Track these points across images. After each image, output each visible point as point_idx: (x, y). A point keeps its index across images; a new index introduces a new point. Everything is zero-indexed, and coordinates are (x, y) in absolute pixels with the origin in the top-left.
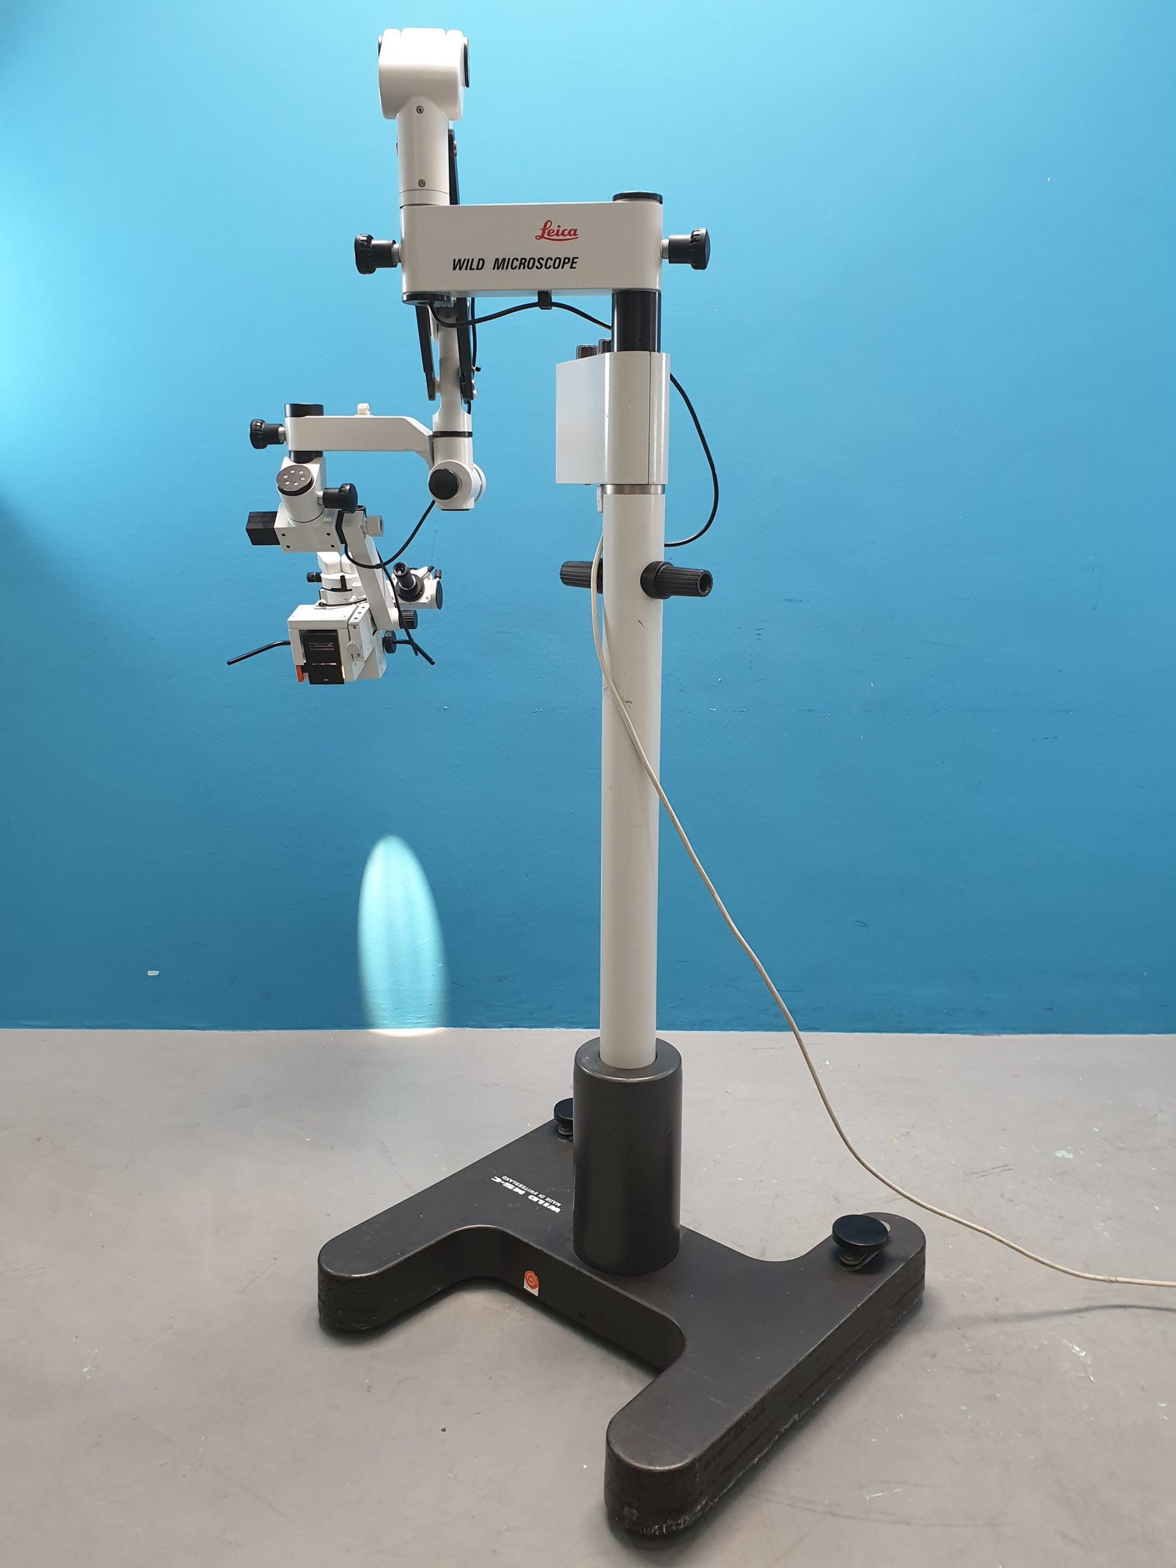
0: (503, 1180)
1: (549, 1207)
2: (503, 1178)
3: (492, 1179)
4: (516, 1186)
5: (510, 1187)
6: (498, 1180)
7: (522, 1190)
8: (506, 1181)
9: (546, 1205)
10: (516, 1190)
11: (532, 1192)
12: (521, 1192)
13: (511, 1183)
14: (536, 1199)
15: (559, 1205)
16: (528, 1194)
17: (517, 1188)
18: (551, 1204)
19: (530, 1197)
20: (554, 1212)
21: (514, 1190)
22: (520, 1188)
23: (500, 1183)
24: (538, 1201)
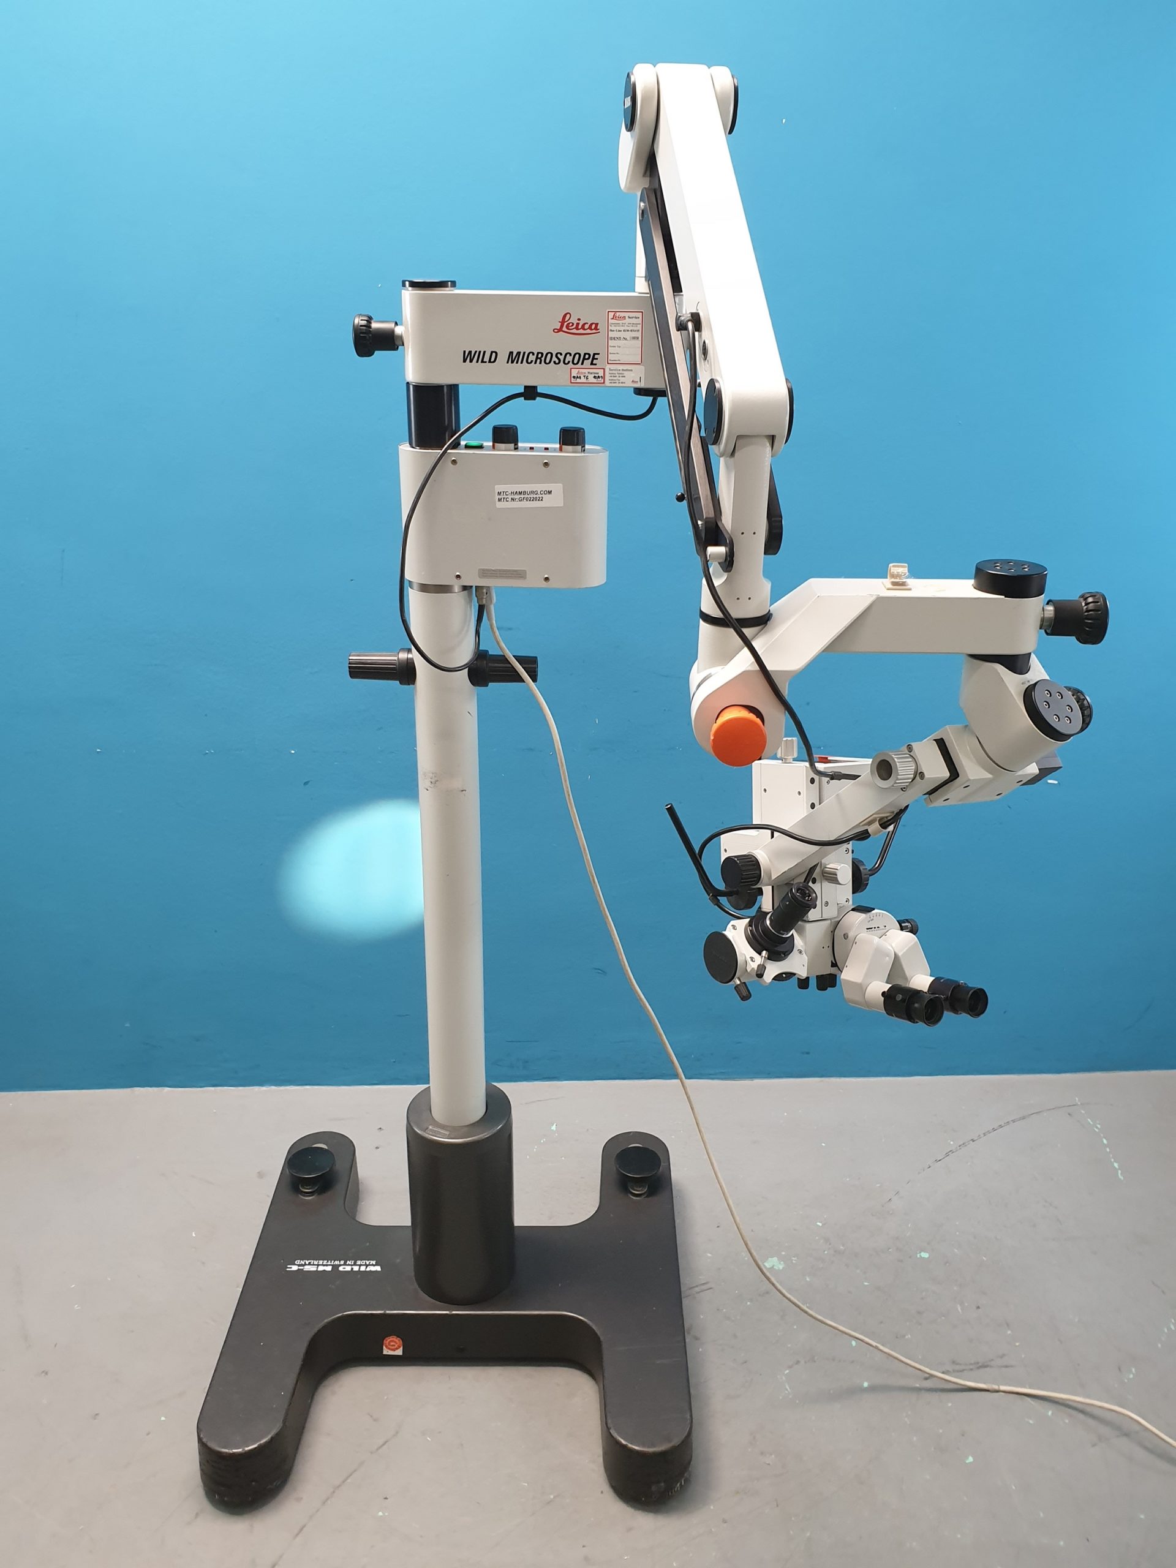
0: (299, 1265)
1: (368, 1269)
2: (296, 1263)
3: (288, 1269)
4: (318, 1265)
5: (314, 1268)
6: (295, 1268)
7: (327, 1265)
8: (302, 1265)
9: (363, 1268)
10: (321, 1268)
11: (337, 1263)
12: (329, 1268)
13: (309, 1264)
14: (348, 1268)
15: (374, 1262)
16: (335, 1267)
17: (319, 1267)
18: (367, 1266)
19: (341, 1268)
20: (376, 1271)
21: (319, 1270)
22: (324, 1265)
23: (299, 1269)
24: (352, 1269)
